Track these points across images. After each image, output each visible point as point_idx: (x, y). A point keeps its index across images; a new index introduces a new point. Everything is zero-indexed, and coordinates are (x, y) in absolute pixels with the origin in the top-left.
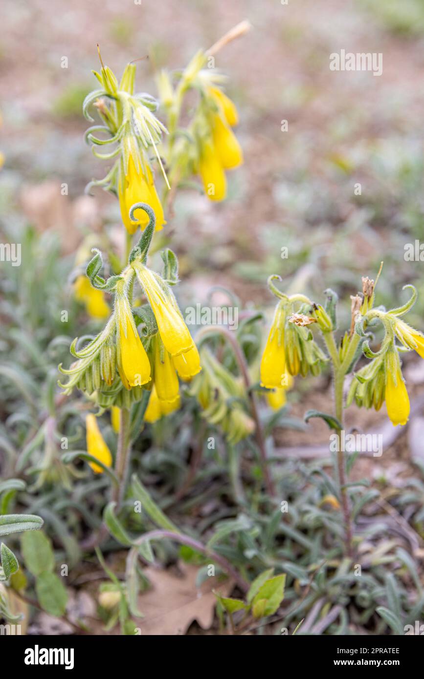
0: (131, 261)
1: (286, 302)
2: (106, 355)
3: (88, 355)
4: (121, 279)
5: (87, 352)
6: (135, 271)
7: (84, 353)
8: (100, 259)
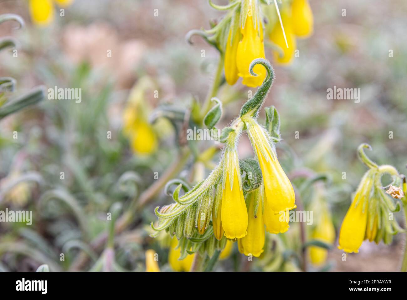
0: (242, 114)
1: (376, 172)
2: (205, 204)
3: (188, 202)
4: (233, 131)
5: (187, 198)
6: (245, 124)
7: (184, 199)
8: (220, 110)
